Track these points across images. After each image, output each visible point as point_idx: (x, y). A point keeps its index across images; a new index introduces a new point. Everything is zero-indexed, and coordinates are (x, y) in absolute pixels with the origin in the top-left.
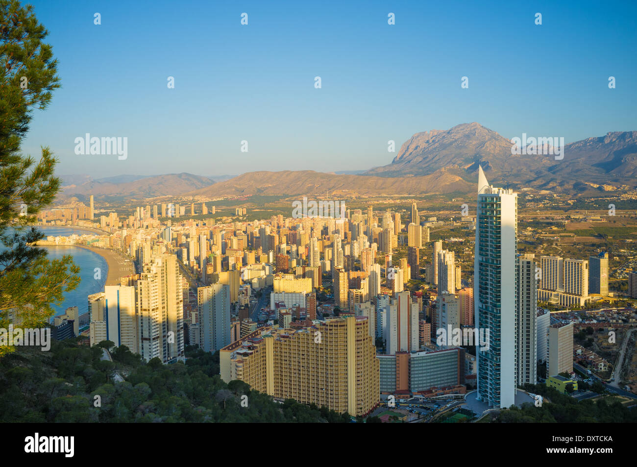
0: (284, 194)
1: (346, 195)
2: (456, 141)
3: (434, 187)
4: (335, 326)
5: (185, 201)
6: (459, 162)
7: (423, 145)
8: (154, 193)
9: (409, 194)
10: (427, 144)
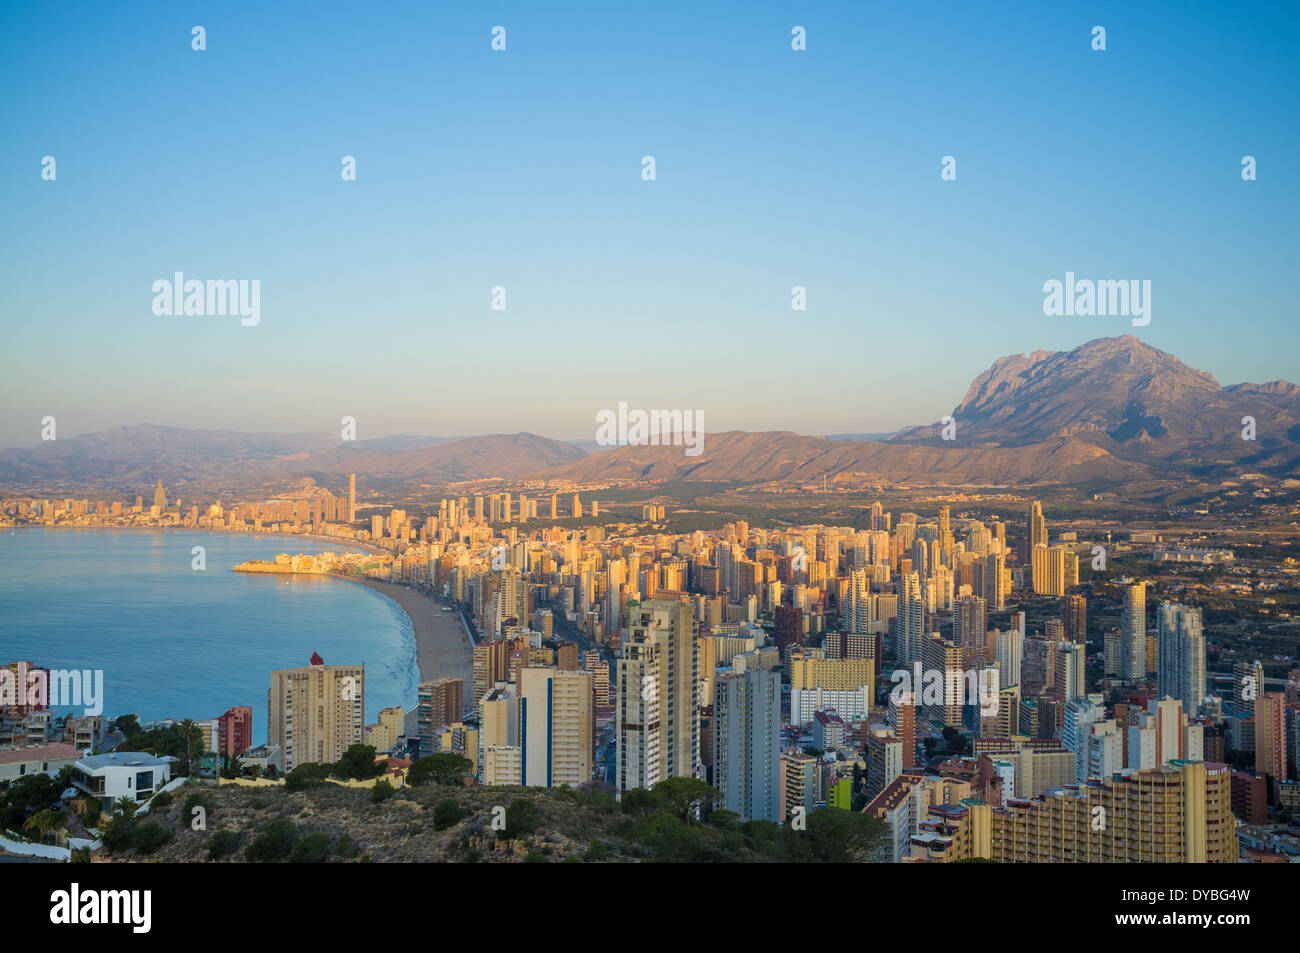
0: (732, 480)
1: (861, 483)
2: (1087, 373)
3: (1048, 469)
4: (1156, 784)
5: (529, 490)
6: (1094, 419)
7: (1017, 382)
8: (463, 471)
9: (996, 484)
10: (1026, 380)
